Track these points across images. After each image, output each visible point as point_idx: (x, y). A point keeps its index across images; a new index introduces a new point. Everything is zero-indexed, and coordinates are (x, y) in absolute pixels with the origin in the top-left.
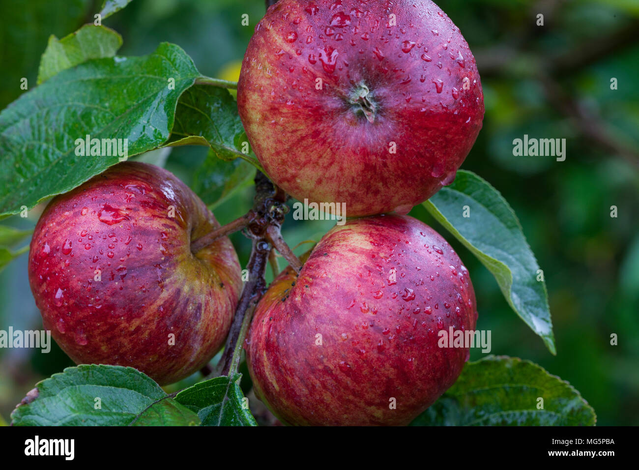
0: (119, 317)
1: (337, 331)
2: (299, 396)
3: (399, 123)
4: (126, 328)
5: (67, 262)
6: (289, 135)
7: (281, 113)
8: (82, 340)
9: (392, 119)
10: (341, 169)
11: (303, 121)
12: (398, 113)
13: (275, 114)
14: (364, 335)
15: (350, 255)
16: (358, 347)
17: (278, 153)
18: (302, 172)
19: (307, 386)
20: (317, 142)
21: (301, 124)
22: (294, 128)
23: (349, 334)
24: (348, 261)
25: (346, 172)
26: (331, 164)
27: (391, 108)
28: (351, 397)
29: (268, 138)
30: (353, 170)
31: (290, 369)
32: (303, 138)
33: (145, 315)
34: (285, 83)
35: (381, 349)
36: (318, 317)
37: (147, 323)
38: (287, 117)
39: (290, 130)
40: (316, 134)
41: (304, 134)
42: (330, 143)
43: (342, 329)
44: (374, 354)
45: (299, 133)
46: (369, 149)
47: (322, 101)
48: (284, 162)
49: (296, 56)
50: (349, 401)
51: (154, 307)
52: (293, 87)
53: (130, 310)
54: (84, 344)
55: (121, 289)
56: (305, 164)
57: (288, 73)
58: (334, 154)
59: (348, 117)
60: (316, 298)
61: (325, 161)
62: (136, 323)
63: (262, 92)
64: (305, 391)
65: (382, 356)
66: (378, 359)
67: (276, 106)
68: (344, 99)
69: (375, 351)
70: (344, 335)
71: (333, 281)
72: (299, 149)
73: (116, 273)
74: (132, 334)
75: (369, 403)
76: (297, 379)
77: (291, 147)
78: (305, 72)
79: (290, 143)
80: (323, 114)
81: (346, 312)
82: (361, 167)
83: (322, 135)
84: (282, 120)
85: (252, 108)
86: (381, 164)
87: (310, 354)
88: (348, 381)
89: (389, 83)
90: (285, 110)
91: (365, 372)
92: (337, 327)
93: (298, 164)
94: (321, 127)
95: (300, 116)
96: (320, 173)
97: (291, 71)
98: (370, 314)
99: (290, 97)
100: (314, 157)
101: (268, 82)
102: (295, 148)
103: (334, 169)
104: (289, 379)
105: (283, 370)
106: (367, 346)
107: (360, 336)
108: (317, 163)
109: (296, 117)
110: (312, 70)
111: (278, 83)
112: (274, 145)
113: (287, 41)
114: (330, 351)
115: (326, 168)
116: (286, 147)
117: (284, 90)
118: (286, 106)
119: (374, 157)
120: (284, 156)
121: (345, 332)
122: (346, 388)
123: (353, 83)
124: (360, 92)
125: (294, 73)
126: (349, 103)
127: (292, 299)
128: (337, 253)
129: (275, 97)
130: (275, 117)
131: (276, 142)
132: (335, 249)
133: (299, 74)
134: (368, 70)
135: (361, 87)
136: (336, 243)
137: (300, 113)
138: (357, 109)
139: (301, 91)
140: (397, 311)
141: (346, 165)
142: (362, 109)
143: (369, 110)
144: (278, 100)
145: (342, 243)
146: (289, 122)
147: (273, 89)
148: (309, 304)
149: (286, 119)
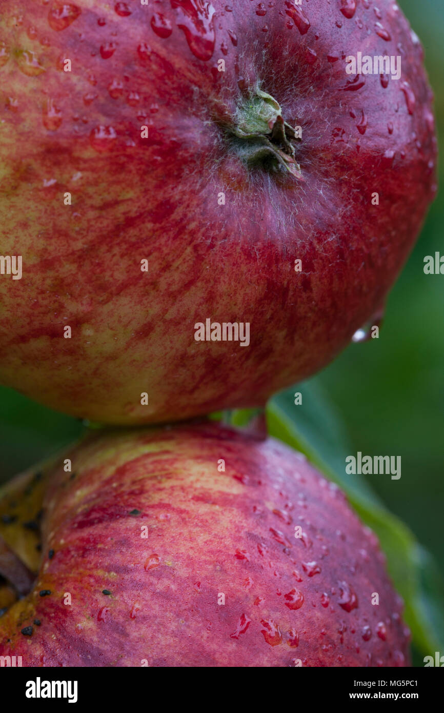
3: (340, 183)
6: (91, 214)
7: (76, 162)
9: (326, 174)
11: (136, 179)
13: (57, 163)
15: (203, 509)
17: (48, 264)
18: (106, 308)
20: (164, 230)
21: (131, 186)
22: (108, 197)
24: (204, 525)
26: (188, 285)
27: (326, 149)
30: (240, 298)
32: (130, 222)
34: (88, 86)
38: (93, 170)
39: (97, 201)
40: (164, 210)
41: (134, 210)
42: (193, 233)
45: (122, 208)
46: (279, 247)
47: (187, 128)
48: (61, 286)
49: (114, 17)
52: (113, 95)
56: (123, 288)
57: (98, 59)
58: (199, 259)
60: (144, 618)
61: (175, 277)
63: (17, 111)
67: (64, 142)
71: (183, 572)
72: (116, 250)
77: (93, 247)
78: (142, 57)
79: (91, 236)
80: (185, 161)
81: (232, 646)
83: (177, 215)
84: (77, 177)
86: (299, 284)
89: (319, 88)
90: (89, 153)
93: (103, 288)
94: (176, 192)
95: (131, 167)
96: (155, 309)
97: (106, 55)
98: (285, 647)
99: (103, 120)
101: (33, 85)
102: (104, 248)
108: (154, 284)
109: (118, 167)
110: (163, 52)
115: (173, 296)
116: (79, 245)
117: (87, 102)
118: (91, 139)
119: (286, 266)
120: (68, 269)
123: (243, 87)
124: (257, 109)
125: (112, 61)
126: (233, 136)
127: (60, 628)
128: (166, 507)
129: (58, 123)
130: (57, 171)
131: (47, 236)
132: (156, 498)
133: (127, 63)
134: (275, 55)
135: (258, 99)
136: (149, 484)
137: (130, 157)
138: (257, 150)
139: (134, 104)
140: (336, 637)
141: (223, 288)
142: (271, 148)
143: (287, 151)
144: (68, 128)
145: (167, 484)
146: (96, 183)
147: (50, 101)
148: (126, 635)
149: (90, 175)
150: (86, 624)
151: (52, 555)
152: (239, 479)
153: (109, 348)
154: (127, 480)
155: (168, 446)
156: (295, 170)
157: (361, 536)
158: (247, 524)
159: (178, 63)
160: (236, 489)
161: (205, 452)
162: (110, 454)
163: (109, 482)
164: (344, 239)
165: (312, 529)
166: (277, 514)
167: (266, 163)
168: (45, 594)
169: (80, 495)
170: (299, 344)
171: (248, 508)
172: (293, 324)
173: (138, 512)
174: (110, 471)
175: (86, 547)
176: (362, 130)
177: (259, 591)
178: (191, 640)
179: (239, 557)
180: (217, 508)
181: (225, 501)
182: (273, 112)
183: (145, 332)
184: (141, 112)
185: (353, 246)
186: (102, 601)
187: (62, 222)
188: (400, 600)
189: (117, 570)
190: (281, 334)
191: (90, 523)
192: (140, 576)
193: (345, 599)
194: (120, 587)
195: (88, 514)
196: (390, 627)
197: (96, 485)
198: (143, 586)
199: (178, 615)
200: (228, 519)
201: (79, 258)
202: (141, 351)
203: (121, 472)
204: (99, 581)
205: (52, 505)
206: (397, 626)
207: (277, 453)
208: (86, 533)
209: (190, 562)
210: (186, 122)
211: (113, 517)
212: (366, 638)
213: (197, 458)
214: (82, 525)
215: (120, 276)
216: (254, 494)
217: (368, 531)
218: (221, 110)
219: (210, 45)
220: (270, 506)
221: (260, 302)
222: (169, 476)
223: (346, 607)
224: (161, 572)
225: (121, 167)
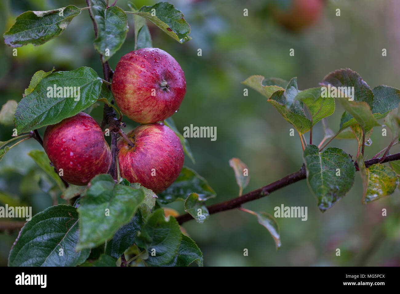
0: (93, 159)
1: (159, 158)
2: (146, 180)
4: (95, 163)
5: (74, 143)
6: (143, 97)
7: (142, 90)
8: (79, 168)
9: (173, 91)
10: (158, 107)
12: (175, 89)
13: (139, 90)
14: (167, 159)
15: (156, 134)
16: (165, 162)
17: (138, 103)
18: (145, 108)
19: (149, 177)
21: (149, 93)
22: (146, 95)
23: (163, 159)
24: (157, 136)
25: (159, 108)
26: (155, 105)
27: (173, 87)
28: (162, 179)
29: (135, 98)
30: (162, 107)
31: (143, 172)
32: (148, 97)
33: (100, 158)
34: (143, 80)
35: (171, 162)
36: (152, 155)
37: (101, 161)
38: (144, 91)
43: (160, 157)
44: (170, 164)
45: (147, 96)
46: (167, 100)
47: (155, 86)
48: (139, 106)
49: (146, 72)
50: (161, 180)
51: (102, 156)
52: (146, 81)
53: (97, 157)
54: (79, 170)
55: (94, 150)
56: (147, 106)
57: (144, 77)
58: (157, 102)
59: (161, 90)
60: (150, 149)
61: (154, 104)
62: (98, 161)
63: (134, 84)
64: (148, 178)
65: (172, 165)
66: (171, 165)
67: (140, 88)
68: (160, 85)
69: (170, 163)
70: (161, 159)
71: (154, 143)
73: (92, 145)
74: (96, 165)
75: (166, 180)
76: (145, 175)
78: (150, 77)
79: (143, 100)
81: (161, 152)
82: (164, 106)
84: (142, 92)
85: (129, 89)
86: (169, 105)
87: (150, 166)
88: (162, 173)
89: (172, 80)
90: (143, 89)
91: (167, 170)
92: (158, 157)
93: (145, 106)
95: (149, 91)
96: (151, 108)
97: (145, 77)
98: (168, 152)
99: (145, 85)
100: (151, 103)
101: (136, 80)
102: (145, 101)
103: (156, 107)
104: (143, 175)
105: (140, 173)
106: (168, 162)
107: (166, 159)
108: (151, 105)
110: (152, 76)
111: (141, 81)
112: (137, 100)
113: (142, 67)
114: (157, 164)
115: (154, 107)
116: (142, 100)
117: (143, 83)
118: (144, 87)
119: (168, 103)
120: (140, 104)
121: (161, 158)
122: (161, 176)
123: (162, 80)
124: (164, 83)
125: (146, 77)
126: (161, 86)
127: (139, 150)
128: (152, 134)
129: (139, 85)
130: (139, 91)
131: (138, 99)
132: (150, 133)
133: (148, 77)
134: (166, 76)
135: (164, 81)
136: (149, 132)
137: (149, 89)
138: (164, 88)
139: (149, 83)
140: (174, 151)
141: (160, 106)
142: (166, 88)
143: (168, 88)
144: (141, 86)
145: (152, 131)
146: (144, 93)
147: (138, 83)
148: (147, 151)
149: (143, 92)
150: (142, 150)
151: (137, 141)
152: (161, 131)
153: (145, 113)
154: (146, 131)
155: (151, 126)
156: (169, 91)
157: (177, 138)
158: (162, 136)
159: (154, 77)
160: (160, 132)
161: (156, 127)
162: (144, 128)
163: (144, 131)
164: (175, 99)
165: (171, 137)
166: (166, 135)
167: (165, 89)
168: (136, 146)
169: (140, 133)
170: (169, 113)
171: (162, 134)
172: (168, 110)
173: (148, 135)
174: (144, 130)
175: (141, 140)
176: (177, 85)
177: (164, 145)
178: (156, 151)
179: (161, 141)
180: (158, 134)
181: (159, 133)
182: (166, 83)
183: (150, 111)
184: (150, 84)
185: (176, 100)
186: (144, 147)
187: (140, 98)
188: (182, 146)
189: (146, 143)
190: (167, 111)
191: (142, 137)
192: (149, 143)
193: (175, 146)
194: (146, 145)
195: (141, 136)
196: (181, 149)
197: (142, 132)
198: (149, 145)
199: (154, 148)
200: (160, 136)
201: (142, 102)
202: (149, 114)
203: (145, 130)
204: (143, 144)
205: (136, 135)
206: (182, 149)
207: (166, 127)
208: (141, 138)
209: (155, 141)
210: (155, 85)
211: (145, 136)
212: (178, 151)
213: (156, 128)
214: (141, 137)
215: (147, 104)
216: (163, 132)
217: (178, 137)
218: (160, 83)
219: (158, 75)
220: (165, 134)
221: (164, 107)
222: (152, 130)
223: (175, 147)
224: (152, 143)
225: (147, 91)
